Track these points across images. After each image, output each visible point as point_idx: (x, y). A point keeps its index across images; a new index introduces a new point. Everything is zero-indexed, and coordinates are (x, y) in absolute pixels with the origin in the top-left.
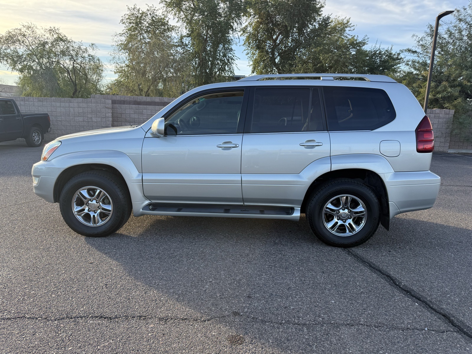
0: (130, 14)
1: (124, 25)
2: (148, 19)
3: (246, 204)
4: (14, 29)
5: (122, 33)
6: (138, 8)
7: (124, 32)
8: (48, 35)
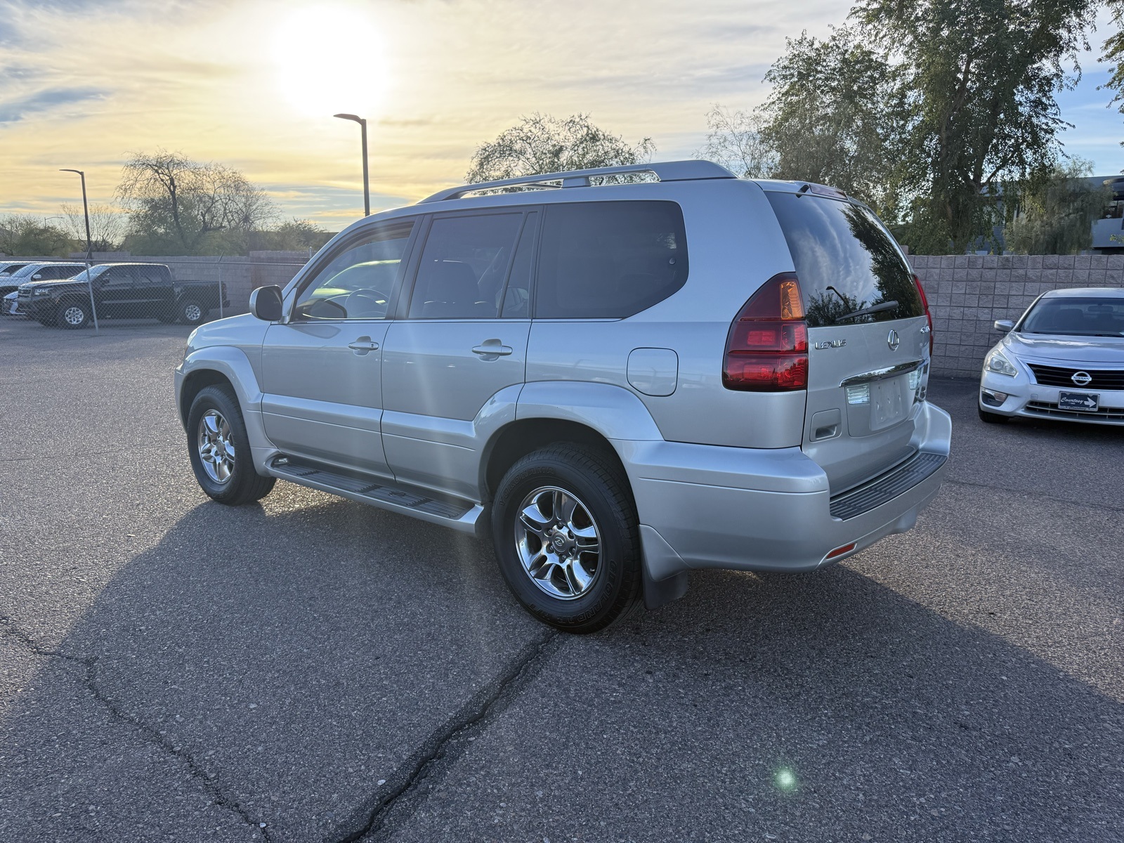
0: (791, 57)
1: (773, 85)
2: (833, 62)
3: (398, 479)
4: (511, 128)
5: (769, 101)
6: (809, 38)
7: (771, 100)
8: (564, 133)
